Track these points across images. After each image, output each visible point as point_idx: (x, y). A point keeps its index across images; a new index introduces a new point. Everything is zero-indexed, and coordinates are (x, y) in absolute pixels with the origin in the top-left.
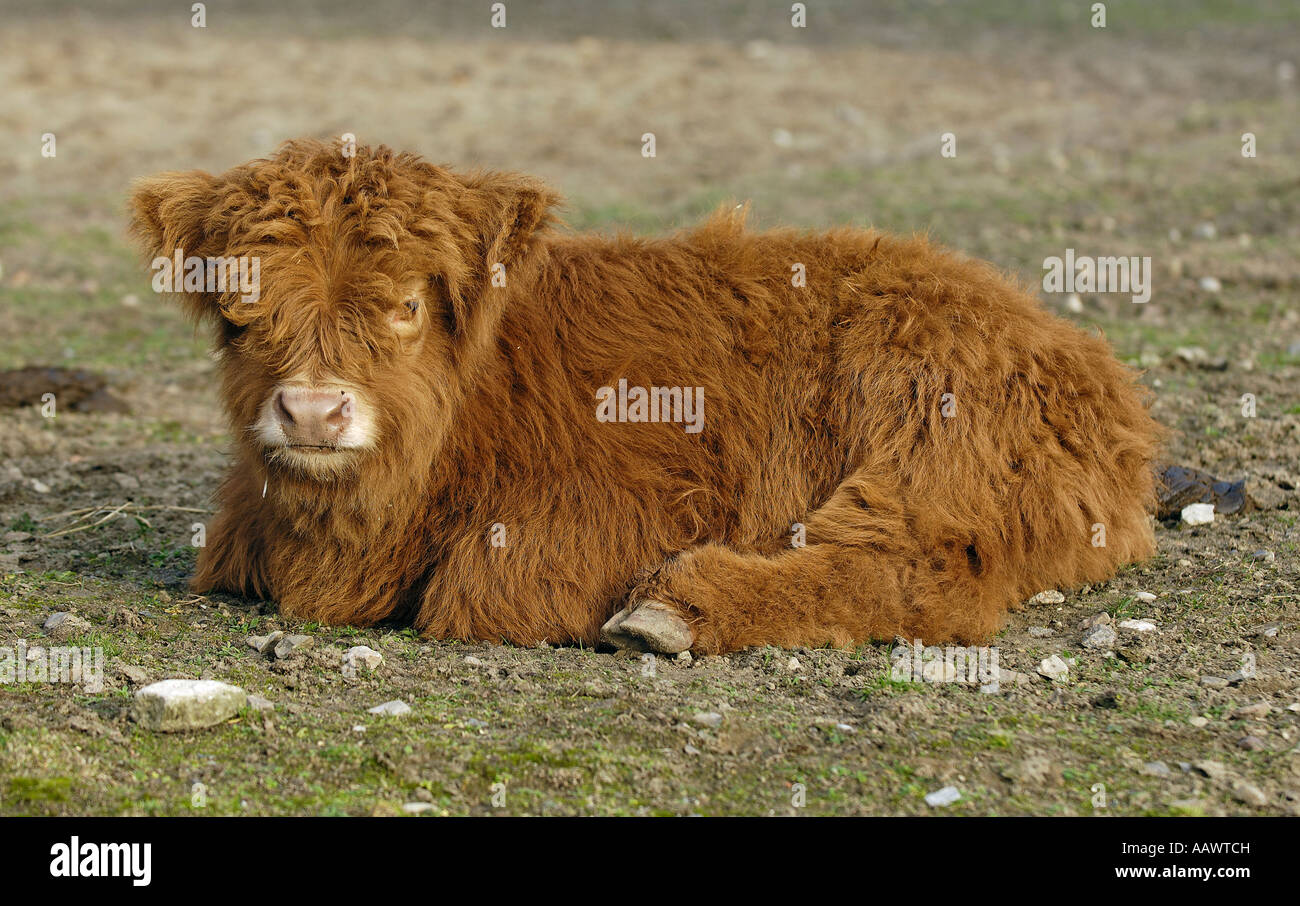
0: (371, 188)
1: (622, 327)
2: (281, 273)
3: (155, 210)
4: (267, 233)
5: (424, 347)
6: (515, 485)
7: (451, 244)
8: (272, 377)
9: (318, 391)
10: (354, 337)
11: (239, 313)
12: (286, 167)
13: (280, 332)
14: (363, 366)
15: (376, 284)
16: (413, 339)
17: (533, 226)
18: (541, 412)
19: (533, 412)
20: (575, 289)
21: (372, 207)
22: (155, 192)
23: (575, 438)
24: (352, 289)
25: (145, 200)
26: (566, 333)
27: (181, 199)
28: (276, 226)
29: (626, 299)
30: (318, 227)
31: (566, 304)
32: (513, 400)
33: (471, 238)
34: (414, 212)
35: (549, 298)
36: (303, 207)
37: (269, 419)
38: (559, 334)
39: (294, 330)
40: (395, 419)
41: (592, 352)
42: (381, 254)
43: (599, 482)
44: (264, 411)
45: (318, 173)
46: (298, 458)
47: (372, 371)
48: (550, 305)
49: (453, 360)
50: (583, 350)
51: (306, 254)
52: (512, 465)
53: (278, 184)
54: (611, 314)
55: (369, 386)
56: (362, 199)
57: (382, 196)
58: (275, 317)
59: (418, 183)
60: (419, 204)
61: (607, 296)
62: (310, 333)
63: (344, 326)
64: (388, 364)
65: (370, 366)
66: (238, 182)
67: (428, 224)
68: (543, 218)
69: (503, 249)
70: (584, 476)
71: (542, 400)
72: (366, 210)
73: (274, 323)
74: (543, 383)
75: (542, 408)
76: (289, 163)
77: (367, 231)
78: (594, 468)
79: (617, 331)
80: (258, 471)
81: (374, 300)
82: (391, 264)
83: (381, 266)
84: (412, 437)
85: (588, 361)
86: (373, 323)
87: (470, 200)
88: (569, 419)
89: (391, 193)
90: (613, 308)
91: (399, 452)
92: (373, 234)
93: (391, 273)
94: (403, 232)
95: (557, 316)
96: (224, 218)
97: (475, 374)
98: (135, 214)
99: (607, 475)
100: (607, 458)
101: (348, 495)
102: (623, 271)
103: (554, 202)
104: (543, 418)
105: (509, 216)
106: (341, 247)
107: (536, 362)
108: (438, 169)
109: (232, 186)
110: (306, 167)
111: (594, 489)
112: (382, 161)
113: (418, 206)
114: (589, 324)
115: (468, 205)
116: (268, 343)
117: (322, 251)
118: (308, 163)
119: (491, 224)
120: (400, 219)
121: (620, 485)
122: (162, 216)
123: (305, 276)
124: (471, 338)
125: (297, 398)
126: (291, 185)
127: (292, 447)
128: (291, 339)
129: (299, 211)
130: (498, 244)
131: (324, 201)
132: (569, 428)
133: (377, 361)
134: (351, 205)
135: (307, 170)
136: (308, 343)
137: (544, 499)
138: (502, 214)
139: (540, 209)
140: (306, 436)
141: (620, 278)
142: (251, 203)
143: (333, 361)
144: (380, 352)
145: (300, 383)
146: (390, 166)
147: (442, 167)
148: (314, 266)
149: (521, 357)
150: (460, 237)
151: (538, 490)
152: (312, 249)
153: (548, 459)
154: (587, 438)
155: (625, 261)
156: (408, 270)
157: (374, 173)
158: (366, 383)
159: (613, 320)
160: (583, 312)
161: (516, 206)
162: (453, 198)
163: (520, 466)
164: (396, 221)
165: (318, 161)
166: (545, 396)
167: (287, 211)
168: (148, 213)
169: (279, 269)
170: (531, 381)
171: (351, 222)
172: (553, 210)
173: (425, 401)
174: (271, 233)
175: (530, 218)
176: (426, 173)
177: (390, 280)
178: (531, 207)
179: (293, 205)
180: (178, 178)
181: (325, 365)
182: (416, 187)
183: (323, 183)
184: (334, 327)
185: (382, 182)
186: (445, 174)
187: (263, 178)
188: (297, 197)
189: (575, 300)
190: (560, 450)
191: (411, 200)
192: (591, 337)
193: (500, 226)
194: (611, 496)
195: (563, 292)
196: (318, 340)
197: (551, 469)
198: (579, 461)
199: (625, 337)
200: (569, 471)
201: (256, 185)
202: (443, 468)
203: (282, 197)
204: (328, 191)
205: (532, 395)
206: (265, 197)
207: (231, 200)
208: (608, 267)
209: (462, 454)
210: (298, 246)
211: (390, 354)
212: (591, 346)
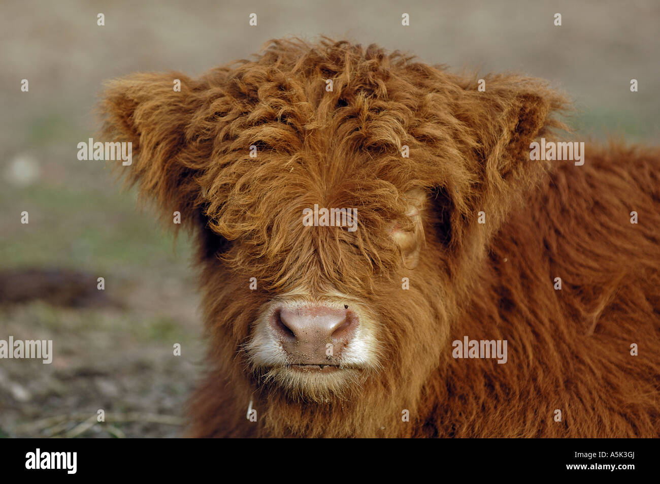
0: (371, 90)
1: (613, 239)
2: (274, 183)
3: (130, 114)
4: (259, 138)
5: (420, 259)
6: (500, 408)
7: (453, 150)
8: (266, 292)
9: (322, 304)
10: (354, 249)
11: (230, 226)
12: (275, 68)
13: (276, 246)
14: (364, 279)
15: (379, 192)
16: (410, 250)
17: (536, 132)
18: (529, 329)
19: (521, 328)
20: (565, 198)
21: (371, 109)
22: (130, 96)
23: (564, 358)
24: (353, 197)
25: (118, 104)
26: (554, 246)
27: (158, 103)
28: (267, 132)
29: (618, 209)
30: (315, 131)
31: (555, 214)
32: (502, 317)
33: (472, 142)
34: (416, 116)
35: (537, 206)
36: (296, 109)
37: (266, 336)
38: (547, 246)
39: (290, 241)
40: (395, 337)
41: (582, 265)
42: (384, 161)
43: (588, 405)
44: (258, 328)
45: (309, 73)
46: (295, 377)
47: (372, 285)
48: (537, 214)
49: (448, 272)
50: (572, 263)
51: (299, 162)
52: (497, 387)
53: (267, 86)
54: (602, 225)
55: (370, 299)
56: (361, 100)
57: (382, 98)
58: (269, 229)
59: (415, 84)
60: (420, 107)
61: (598, 206)
62: (307, 244)
63: (344, 238)
64: (388, 276)
65: (371, 281)
66: (221, 85)
67: (430, 129)
68: (546, 123)
69: (504, 156)
70: (572, 398)
71: (530, 317)
72: (366, 113)
73: (269, 236)
74: (531, 300)
75: (530, 324)
76: (278, 63)
77: (369, 135)
78: (583, 390)
79: (608, 243)
80: (242, 390)
81: (378, 210)
82: (396, 171)
83: (383, 173)
84: (410, 355)
85: (578, 275)
86: (374, 234)
87: (468, 103)
88: (558, 337)
89: (391, 95)
90: (604, 219)
91: (397, 373)
92: (375, 139)
93: (395, 181)
94: (407, 136)
95: (544, 226)
96: (209, 125)
97: (469, 288)
98: (108, 118)
99: (597, 399)
100: (596, 379)
101: (342, 418)
102: (615, 180)
103: (558, 107)
104: (532, 337)
105: (509, 120)
106: (339, 152)
107: (523, 276)
108: (433, 70)
109: (216, 90)
110: (296, 68)
111: (582, 413)
112: (375, 60)
113: (419, 110)
114: (578, 236)
115: (467, 107)
116: (263, 257)
117: (317, 157)
118: (299, 64)
119: (491, 127)
120: (403, 122)
121: (611, 409)
122: (137, 121)
123: (301, 186)
124: (466, 251)
125: (298, 313)
126: (282, 87)
127: (291, 366)
128: (287, 251)
129: (292, 115)
130: (498, 150)
131: (317, 103)
132: (557, 346)
133: (377, 273)
134: (348, 108)
135: (298, 71)
136: (306, 255)
137: (528, 424)
138: (502, 117)
139: (544, 114)
140: (307, 353)
141: (612, 187)
142: (238, 107)
143: (333, 274)
144: (381, 266)
145: (300, 297)
146: (385, 66)
147: (437, 67)
148: (308, 174)
149: (509, 270)
150: (461, 142)
151: (524, 413)
152: (306, 154)
153: (535, 380)
154: (577, 357)
155: (617, 169)
156: (413, 178)
157: (371, 74)
158: (368, 297)
159: (604, 231)
160: (573, 223)
161: (517, 110)
162: (452, 100)
163: (505, 387)
164: (400, 126)
165: (308, 61)
166: (533, 312)
167: (280, 114)
168: (122, 117)
169: (273, 178)
170: (518, 296)
171: (349, 125)
172: (556, 116)
173: (424, 315)
174: (264, 139)
175: (533, 124)
176: (420, 74)
177: (394, 188)
178: (533, 112)
179: (286, 108)
180: (154, 80)
181: (325, 278)
182: (415, 89)
183: (314, 84)
184: (333, 238)
185: (380, 82)
186: (441, 74)
187: (250, 80)
188: (289, 100)
189: (564, 211)
190: (547, 370)
191: (411, 103)
192: (580, 249)
193: (501, 130)
194: (600, 421)
195: (551, 201)
196: (316, 251)
197: (538, 391)
198: (568, 383)
199: (616, 249)
200: (557, 393)
201: (244, 88)
202: (433, 387)
203: (273, 100)
204: (321, 93)
205: (519, 311)
206: (254, 101)
207: (216, 105)
208: (598, 175)
209: (453, 372)
210: (290, 153)
211: (390, 266)
212: (580, 258)
